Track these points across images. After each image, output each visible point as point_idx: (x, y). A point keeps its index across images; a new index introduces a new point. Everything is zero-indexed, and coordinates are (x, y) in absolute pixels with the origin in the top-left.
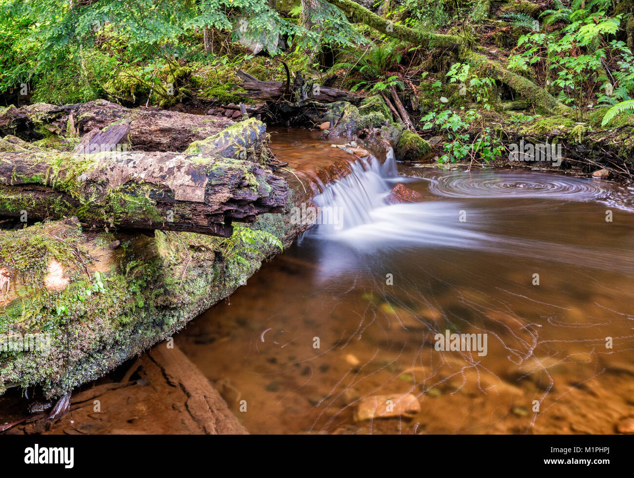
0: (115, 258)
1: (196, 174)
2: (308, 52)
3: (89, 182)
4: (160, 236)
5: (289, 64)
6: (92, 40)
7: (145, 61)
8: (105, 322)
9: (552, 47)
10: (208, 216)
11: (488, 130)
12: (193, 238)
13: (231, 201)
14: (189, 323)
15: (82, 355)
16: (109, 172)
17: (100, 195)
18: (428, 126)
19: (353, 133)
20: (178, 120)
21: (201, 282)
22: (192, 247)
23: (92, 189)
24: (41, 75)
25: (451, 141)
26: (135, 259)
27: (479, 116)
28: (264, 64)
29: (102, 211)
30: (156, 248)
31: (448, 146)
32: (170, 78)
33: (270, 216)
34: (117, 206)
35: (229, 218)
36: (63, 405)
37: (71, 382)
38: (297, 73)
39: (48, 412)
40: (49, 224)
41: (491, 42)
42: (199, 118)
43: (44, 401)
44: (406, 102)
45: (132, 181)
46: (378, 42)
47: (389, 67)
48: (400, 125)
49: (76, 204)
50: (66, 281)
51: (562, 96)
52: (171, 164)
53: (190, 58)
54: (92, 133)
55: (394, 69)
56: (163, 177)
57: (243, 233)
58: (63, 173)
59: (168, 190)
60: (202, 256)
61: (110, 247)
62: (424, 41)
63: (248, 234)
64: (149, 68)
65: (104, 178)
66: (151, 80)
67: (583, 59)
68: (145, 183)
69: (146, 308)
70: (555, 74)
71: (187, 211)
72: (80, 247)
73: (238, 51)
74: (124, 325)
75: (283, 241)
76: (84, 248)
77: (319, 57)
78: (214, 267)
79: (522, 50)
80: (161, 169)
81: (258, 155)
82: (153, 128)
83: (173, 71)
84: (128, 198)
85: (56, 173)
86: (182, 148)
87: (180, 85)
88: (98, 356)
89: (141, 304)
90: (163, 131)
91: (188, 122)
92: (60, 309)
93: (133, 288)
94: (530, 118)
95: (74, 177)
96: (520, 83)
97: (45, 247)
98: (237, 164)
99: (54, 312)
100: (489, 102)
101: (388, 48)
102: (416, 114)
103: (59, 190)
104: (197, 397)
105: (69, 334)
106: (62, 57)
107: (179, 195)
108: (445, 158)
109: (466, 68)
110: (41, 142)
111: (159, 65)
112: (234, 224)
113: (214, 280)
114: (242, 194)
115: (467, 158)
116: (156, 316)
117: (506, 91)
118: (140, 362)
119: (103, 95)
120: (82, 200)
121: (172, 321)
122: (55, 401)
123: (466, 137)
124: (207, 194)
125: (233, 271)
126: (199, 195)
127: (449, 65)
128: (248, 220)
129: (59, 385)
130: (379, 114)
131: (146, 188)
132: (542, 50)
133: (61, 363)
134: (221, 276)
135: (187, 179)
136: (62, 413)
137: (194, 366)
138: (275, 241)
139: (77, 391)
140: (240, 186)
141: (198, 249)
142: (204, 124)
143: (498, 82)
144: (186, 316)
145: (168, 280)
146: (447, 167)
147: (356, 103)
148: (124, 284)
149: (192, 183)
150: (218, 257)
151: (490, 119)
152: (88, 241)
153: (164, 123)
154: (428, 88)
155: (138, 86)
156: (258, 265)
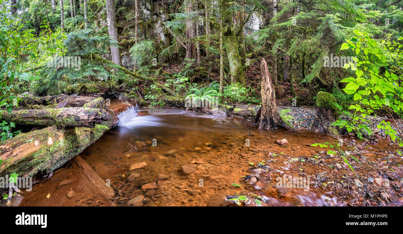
0: (65, 135)
1: (86, 112)
2: (115, 81)
3: (59, 116)
4: (76, 128)
5: (110, 83)
6: (61, 78)
7: (73, 83)
8: (62, 152)
9: (174, 83)
10: (88, 123)
11: (161, 99)
12: (85, 129)
13: (95, 119)
14: (84, 150)
15: (56, 161)
16: (64, 113)
17: (61, 119)
18: (146, 98)
19: (127, 100)
20: (81, 98)
21: (87, 140)
22: (85, 131)
23: (60, 118)
24: (49, 88)
25: (152, 102)
26: (70, 135)
27: (158, 96)
28: (104, 83)
29: (62, 123)
30: (75, 132)
31: (151, 103)
32: (80, 87)
33: (106, 122)
34: (66, 122)
35: (94, 123)
36: (51, 175)
37: (53, 169)
38: (113, 85)
39: (47, 177)
40: (49, 128)
41: (160, 80)
42: (87, 97)
43: (46, 174)
44: (140, 93)
45: (69, 115)
46: (133, 79)
47: (136, 85)
48: (139, 98)
49: (56, 122)
50: (53, 142)
51: (177, 93)
52: (79, 110)
53: (85, 82)
54: (60, 103)
55: (137, 85)
56: (77, 114)
57: (98, 126)
58: (53, 114)
59: (78, 117)
60: (87, 133)
61: (64, 133)
62: (144, 79)
63: (99, 126)
64: (74, 85)
65: (62, 115)
66: (75, 88)
67: (181, 85)
68: (73, 115)
69: (73, 148)
70: (175, 88)
71: (83, 122)
72: (56, 133)
73: (97, 80)
74: (67, 153)
75: (109, 127)
76: (57, 133)
77: (118, 82)
78: (90, 135)
79: (167, 82)
80: (77, 112)
81: (102, 106)
82: (75, 100)
83: (81, 85)
84: (68, 119)
85: (51, 114)
86: (82, 106)
87: (83, 89)
88: (60, 161)
89: (71, 147)
90: (78, 101)
91: (84, 99)
92: (51, 150)
93: (69, 143)
94: (171, 97)
95: (55, 115)
96: (168, 90)
97: (48, 134)
98: (96, 109)
99: (49, 151)
100: (161, 93)
101: (135, 80)
102: (143, 96)
103: (52, 119)
104: (86, 170)
105: (53, 156)
106: (54, 83)
107: (81, 118)
108: (151, 105)
109: (155, 86)
110: (48, 106)
111: (77, 84)
112: (95, 124)
113: (90, 139)
114: (97, 117)
115: (156, 106)
116: (75, 149)
117: (165, 91)
118: (71, 162)
119: (63, 92)
120: (57, 121)
121: (79, 150)
122: (49, 174)
123: (156, 101)
124: (88, 117)
125: (96, 136)
126: (86, 118)
127: (151, 85)
128: (99, 123)
129: (50, 170)
130: (134, 95)
131: (73, 117)
132: (172, 83)
133: (51, 164)
134: (93, 138)
135: (83, 114)
136: (50, 177)
137: (85, 161)
138: (107, 128)
139: (54, 171)
140: (97, 115)
141: (86, 131)
142: (88, 99)
143: (162, 89)
144: (83, 148)
145: (78, 140)
146: (152, 107)
147: (128, 93)
148: (67, 142)
149: (84, 115)
150: (92, 132)
151: (161, 97)
152: (58, 131)
153: (78, 99)
154: (146, 90)
155: (72, 89)
156: (102, 134)
